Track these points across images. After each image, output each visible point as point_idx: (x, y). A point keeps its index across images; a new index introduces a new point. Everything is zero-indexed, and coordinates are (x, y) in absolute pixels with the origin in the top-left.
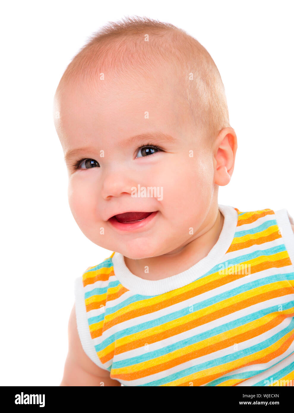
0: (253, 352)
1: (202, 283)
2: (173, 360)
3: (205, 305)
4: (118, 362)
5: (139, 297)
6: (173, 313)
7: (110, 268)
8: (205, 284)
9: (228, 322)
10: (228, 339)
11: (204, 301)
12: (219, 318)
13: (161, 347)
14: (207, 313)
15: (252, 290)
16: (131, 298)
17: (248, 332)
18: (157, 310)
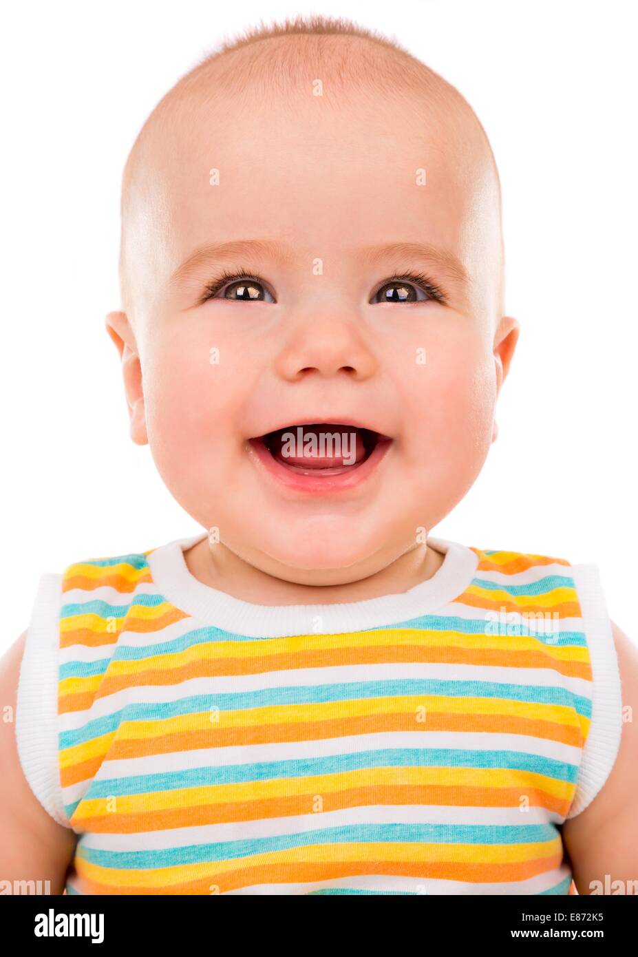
0: (454, 841)
1: (384, 640)
2: (261, 802)
3: (379, 693)
4: (110, 781)
5: (215, 633)
6: (294, 689)
7: (140, 570)
8: (391, 644)
9: (422, 748)
10: (410, 787)
11: (378, 683)
12: (403, 730)
13: (240, 762)
14: (377, 711)
15: (493, 699)
16: (195, 633)
17: (458, 788)
18: (254, 672)
